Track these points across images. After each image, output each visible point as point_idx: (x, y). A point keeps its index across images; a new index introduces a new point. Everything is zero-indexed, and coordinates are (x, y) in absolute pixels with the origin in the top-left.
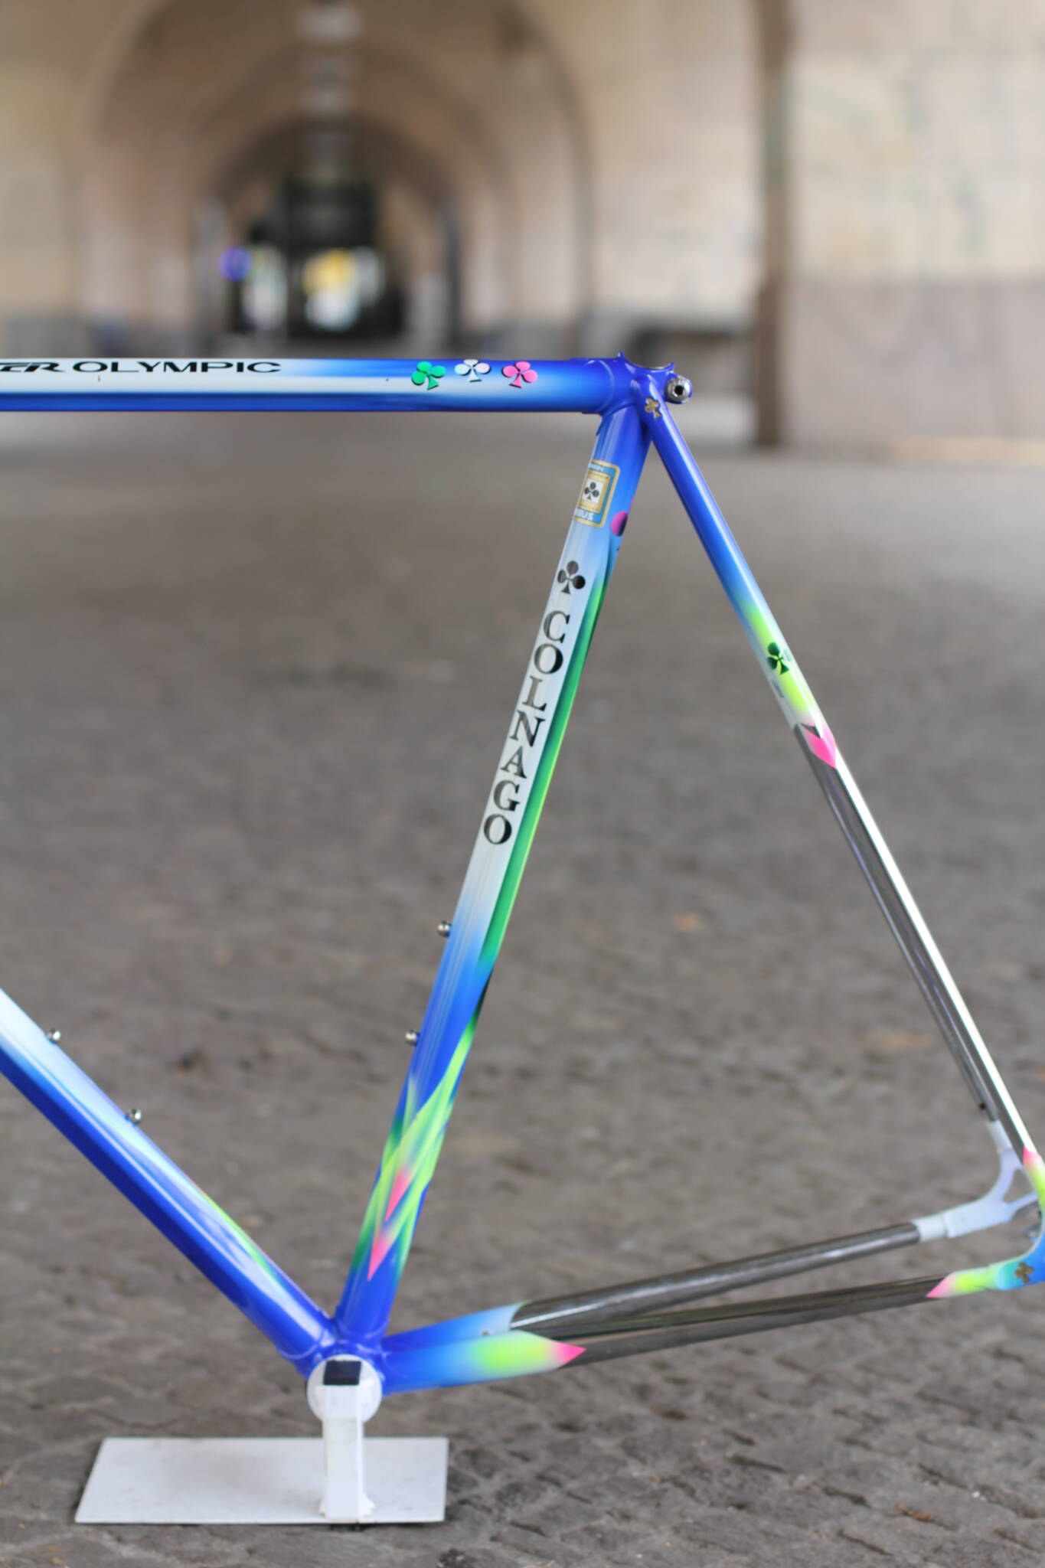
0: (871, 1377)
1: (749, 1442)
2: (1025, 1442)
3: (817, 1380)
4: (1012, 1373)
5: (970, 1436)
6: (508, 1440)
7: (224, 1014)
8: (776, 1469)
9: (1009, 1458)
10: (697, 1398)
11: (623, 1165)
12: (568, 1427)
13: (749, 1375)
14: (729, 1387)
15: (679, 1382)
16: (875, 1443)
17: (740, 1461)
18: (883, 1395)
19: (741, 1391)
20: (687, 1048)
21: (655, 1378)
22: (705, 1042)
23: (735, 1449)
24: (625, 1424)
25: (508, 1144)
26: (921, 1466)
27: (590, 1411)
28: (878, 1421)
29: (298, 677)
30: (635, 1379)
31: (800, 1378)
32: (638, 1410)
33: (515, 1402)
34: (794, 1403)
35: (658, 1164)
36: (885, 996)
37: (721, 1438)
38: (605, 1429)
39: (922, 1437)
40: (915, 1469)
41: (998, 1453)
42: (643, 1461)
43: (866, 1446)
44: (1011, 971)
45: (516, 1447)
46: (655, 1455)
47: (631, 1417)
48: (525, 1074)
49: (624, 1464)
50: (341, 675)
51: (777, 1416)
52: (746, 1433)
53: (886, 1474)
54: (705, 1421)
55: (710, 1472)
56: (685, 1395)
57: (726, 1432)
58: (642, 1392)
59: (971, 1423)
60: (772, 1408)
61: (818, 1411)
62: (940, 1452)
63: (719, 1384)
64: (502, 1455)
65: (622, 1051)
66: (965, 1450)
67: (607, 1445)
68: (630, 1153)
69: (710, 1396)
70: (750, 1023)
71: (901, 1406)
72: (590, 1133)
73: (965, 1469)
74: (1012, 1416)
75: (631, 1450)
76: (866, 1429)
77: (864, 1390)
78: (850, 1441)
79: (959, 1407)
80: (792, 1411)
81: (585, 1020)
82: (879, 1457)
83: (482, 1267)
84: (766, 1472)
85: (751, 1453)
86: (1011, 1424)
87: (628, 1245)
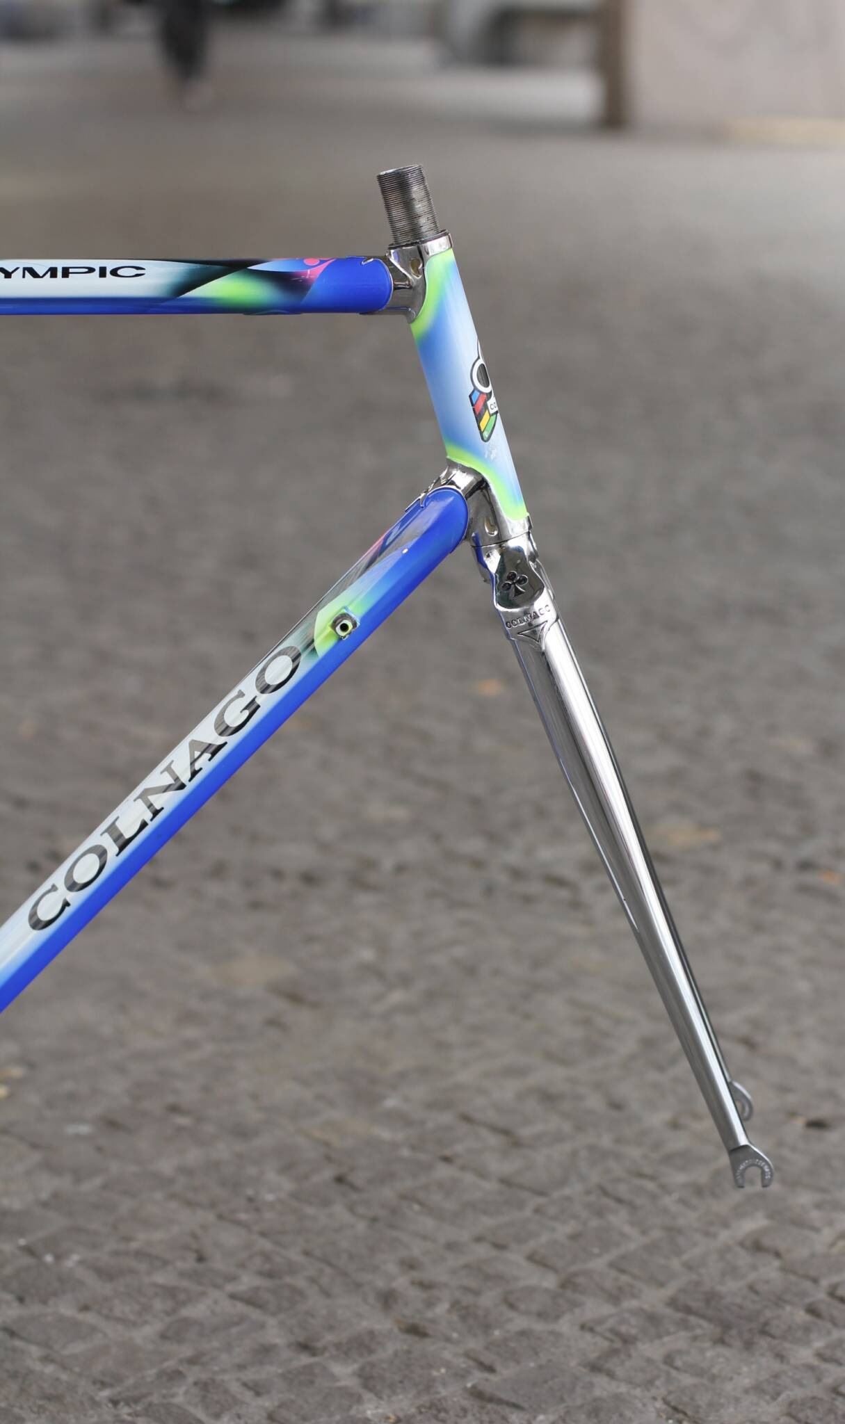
0: (624, 1278)
1: (491, 1369)
2: (777, 1366)
3: (568, 1283)
4: (770, 1271)
5: (717, 1358)
6: (241, 1367)
7: (21, 803)
8: (516, 1406)
9: (758, 1389)
10: (442, 1309)
11: (397, 997)
12: (305, 1347)
13: (499, 1278)
14: (477, 1293)
15: (424, 1286)
16: (620, 1372)
17: (477, 1394)
18: (634, 1303)
19: (489, 1299)
20: (474, 845)
21: (401, 1282)
22: (493, 837)
23: (477, 1378)
24: (363, 1344)
25: (283, 970)
26: (666, 1402)
27: (331, 1328)
28: (627, 1340)
29: (143, 393)
30: (381, 1283)
31: (550, 1282)
32: (382, 1324)
33: (255, 1314)
34: (541, 1315)
35: (431, 997)
36: (675, 777)
37: (462, 1363)
38: (346, 1350)
39: (669, 1360)
40: (659, 1404)
41: (747, 1382)
42: (379, 1396)
43: (611, 1375)
44: (802, 747)
45: (250, 1375)
46: (392, 1387)
47: (371, 1334)
48: (309, 879)
49: (359, 1400)
50: (184, 391)
51: (523, 1334)
52: (488, 1358)
53: (628, 1413)
54: (448, 1340)
55: (446, 1411)
56: (430, 1304)
57: (467, 1355)
58: (388, 1299)
59: (721, 1341)
60: (519, 1322)
61: (565, 1326)
62: (687, 1380)
63: (467, 1290)
64: (235, 1388)
65: (411, 850)
66: (713, 1378)
67: (344, 1372)
68: (405, 980)
69: (455, 1305)
70: (541, 813)
71: (653, 1319)
72: (367, 955)
73: (711, 1405)
74: (764, 1331)
75: (368, 1379)
76: (614, 1352)
77: (614, 1298)
78: (595, 1368)
79: (710, 1320)
80: (539, 1327)
81: (377, 810)
82: (623, 1389)
83: (242, 1132)
84: (507, 1411)
85: (489, 1383)
86: (763, 1342)
87: (391, 1103)
